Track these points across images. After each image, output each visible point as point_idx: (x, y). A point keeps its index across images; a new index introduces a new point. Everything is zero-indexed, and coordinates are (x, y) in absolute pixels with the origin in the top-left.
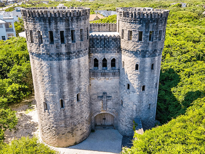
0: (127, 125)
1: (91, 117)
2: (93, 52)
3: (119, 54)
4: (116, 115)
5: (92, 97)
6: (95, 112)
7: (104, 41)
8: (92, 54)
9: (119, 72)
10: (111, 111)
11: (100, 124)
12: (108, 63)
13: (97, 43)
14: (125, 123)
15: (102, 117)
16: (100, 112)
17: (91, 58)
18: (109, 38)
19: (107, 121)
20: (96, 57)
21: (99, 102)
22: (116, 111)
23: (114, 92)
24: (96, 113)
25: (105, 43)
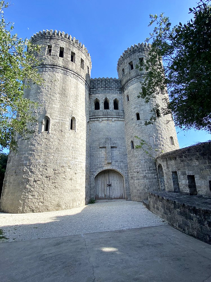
0: (147, 175)
1: (90, 177)
2: (93, 93)
3: (121, 95)
4: (125, 173)
5: (92, 146)
6: (95, 169)
7: (105, 82)
8: (93, 95)
9: (124, 113)
10: (118, 166)
11: (103, 196)
12: (110, 103)
13: (98, 84)
14: (143, 173)
15: (105, 181)
16: (102, 167)
17: (91, 98)
18: (109, 79)
19: (114, 189)
20: (97, 97)
21: (102, 151)
22: (125, 166)
23: (120, 138)
24: (97, 169)
25: (106, 83)
